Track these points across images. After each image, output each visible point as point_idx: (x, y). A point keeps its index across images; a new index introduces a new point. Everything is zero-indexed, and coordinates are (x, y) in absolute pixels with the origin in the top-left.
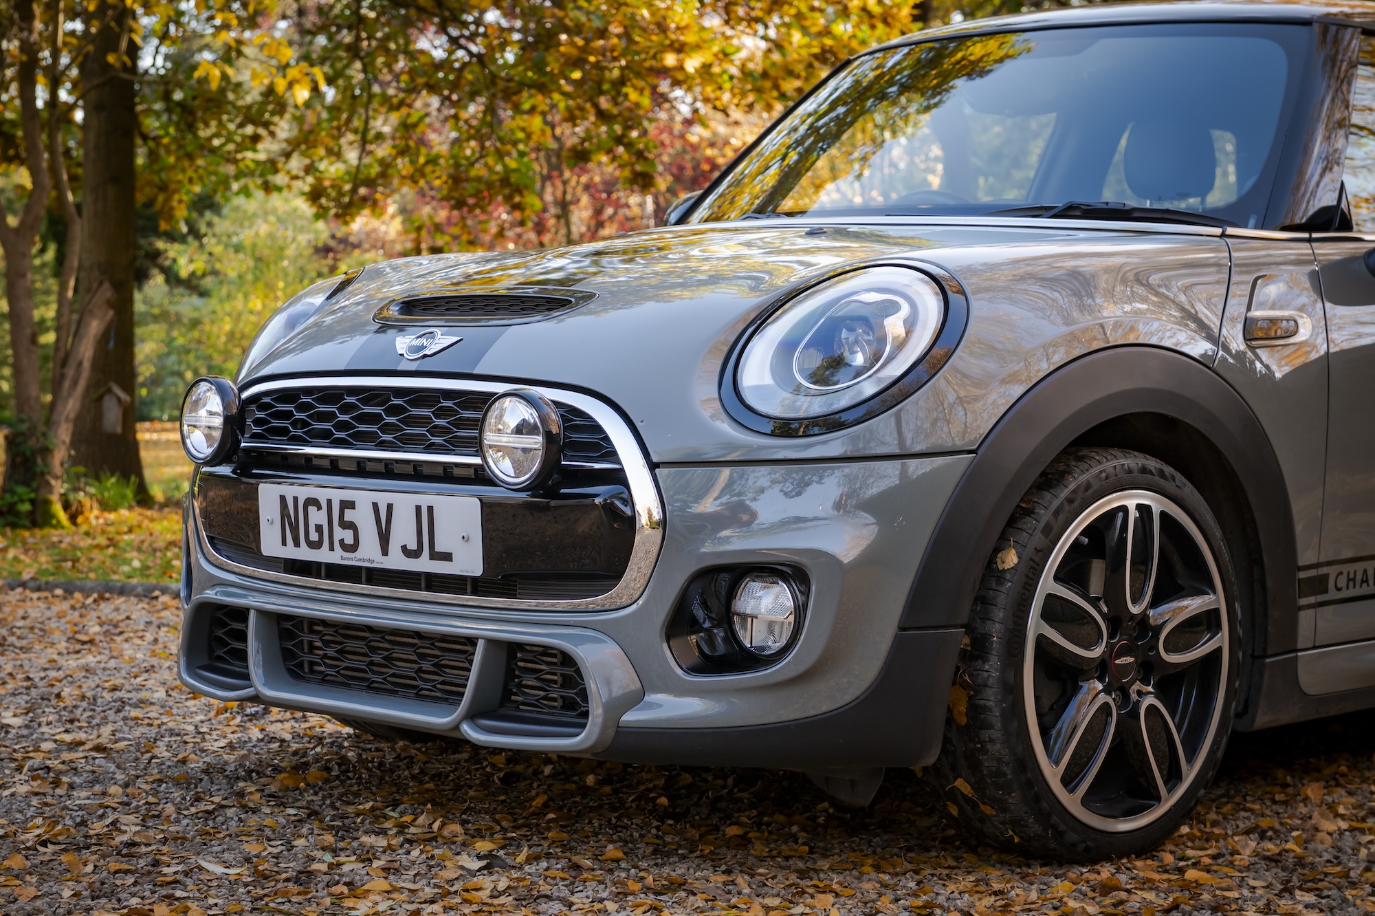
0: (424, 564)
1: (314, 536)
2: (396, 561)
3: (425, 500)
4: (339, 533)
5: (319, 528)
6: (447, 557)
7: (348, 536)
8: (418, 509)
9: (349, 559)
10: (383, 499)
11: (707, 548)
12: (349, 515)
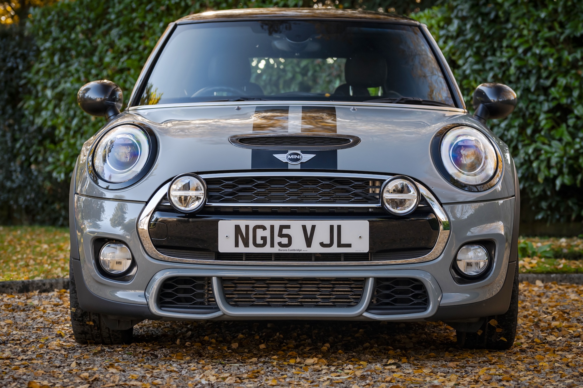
0: (334, 249)
1: (259, 241)
2: (316, 248)
3: (335, 223)
4: (277, 239)
5: (264, 238)
6: (349, 246)
7: (285, 241)
8: (332, 227)
9: (284, 250)
10: (309, 224)
11: (469, 234)
12: (285, 231)
